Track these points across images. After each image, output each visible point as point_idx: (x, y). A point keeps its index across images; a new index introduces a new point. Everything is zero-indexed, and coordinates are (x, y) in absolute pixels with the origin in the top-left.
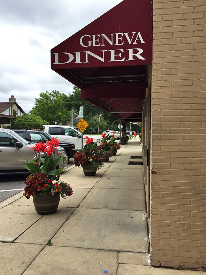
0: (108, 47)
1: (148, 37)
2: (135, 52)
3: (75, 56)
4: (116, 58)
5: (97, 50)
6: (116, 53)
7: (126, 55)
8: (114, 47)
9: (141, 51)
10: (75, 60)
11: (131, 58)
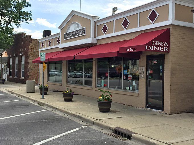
0: (160, 46)
1: (169, 44)
2: (166, 48)
3: (151, 47)
4: (162, 49)
5: (157, 46)
6: (162, 48)
7: (164, 49)
8: (161, 46)
9: (167, 48)
10: (151, 49)
11: (165, 50)
